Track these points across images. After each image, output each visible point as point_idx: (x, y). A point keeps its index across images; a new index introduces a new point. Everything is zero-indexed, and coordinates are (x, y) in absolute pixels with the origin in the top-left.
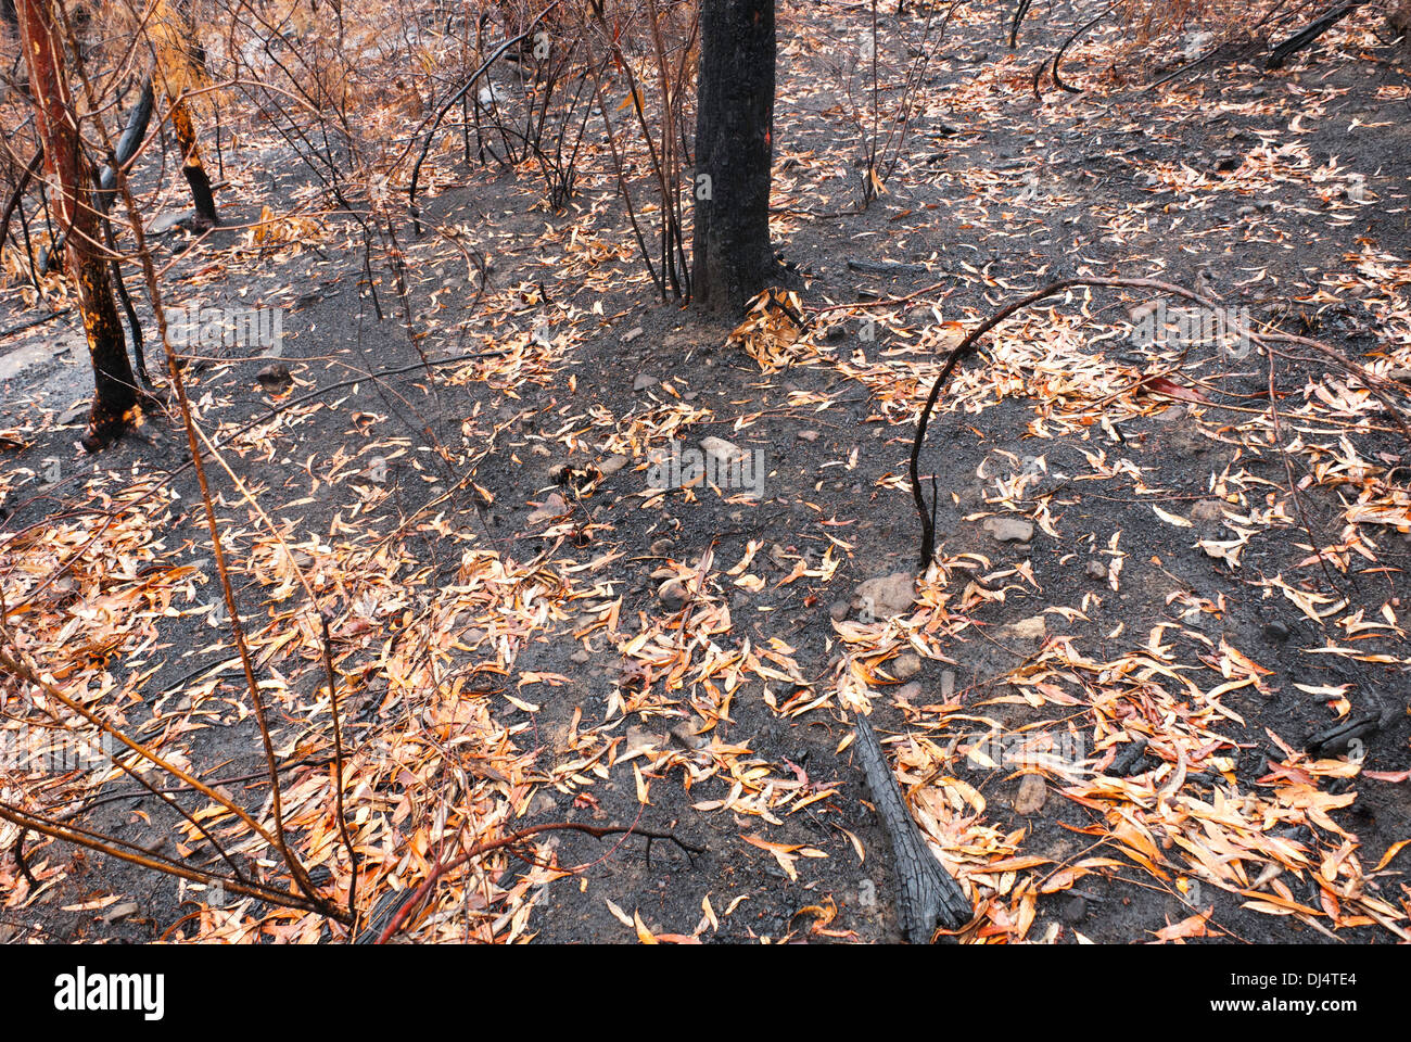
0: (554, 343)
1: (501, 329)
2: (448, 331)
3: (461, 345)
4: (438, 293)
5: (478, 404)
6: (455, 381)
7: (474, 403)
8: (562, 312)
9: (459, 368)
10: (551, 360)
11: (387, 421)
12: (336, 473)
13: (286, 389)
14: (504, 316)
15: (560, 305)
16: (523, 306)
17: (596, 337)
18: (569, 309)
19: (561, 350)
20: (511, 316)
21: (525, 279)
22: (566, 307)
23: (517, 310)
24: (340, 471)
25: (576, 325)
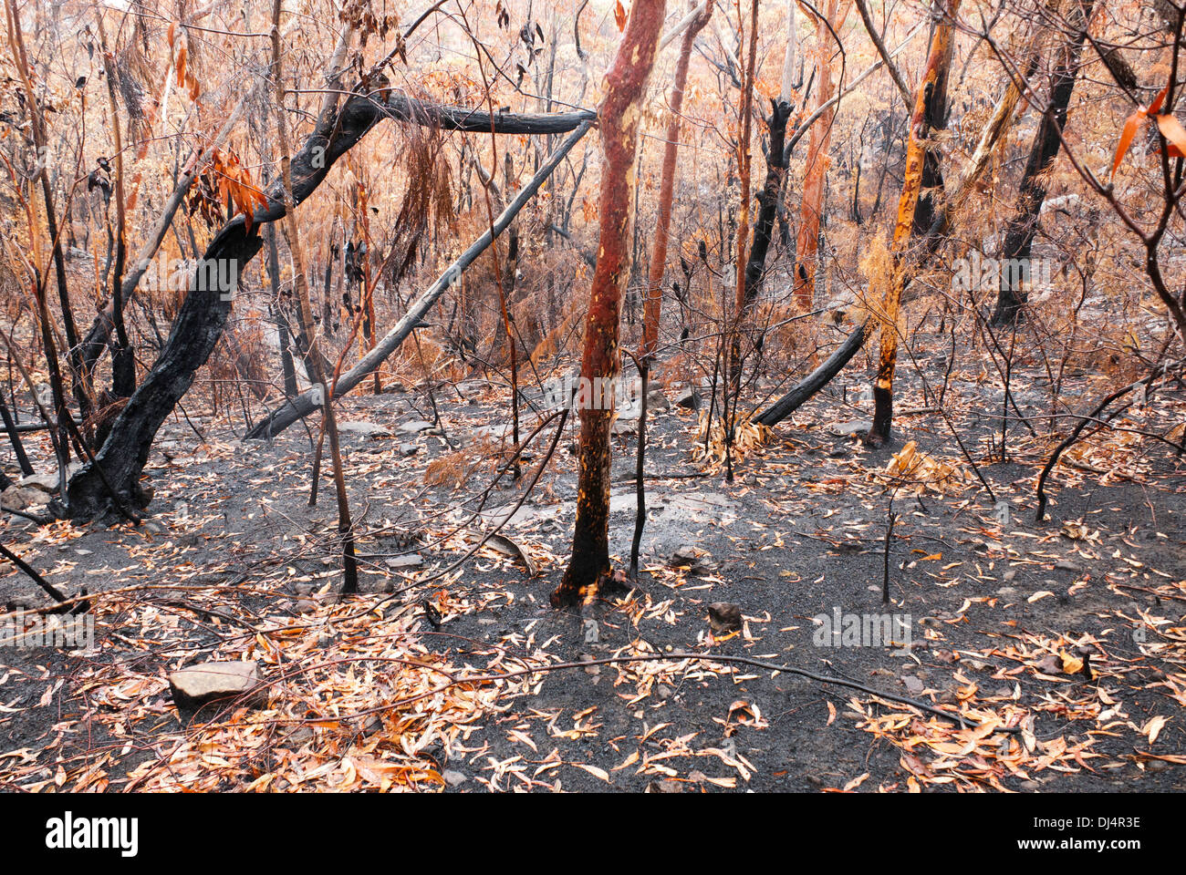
0: (1041, 746)
1: (997, 684)
2: (936, 653)
3: (930, 682)
4: (978, 599)
5: (865, 776)
6: (873, 727)
7: (863, 771)
8: (1097, 706)
9: (898, 711)
10: (1014, 769)
11: (764, 730)
12: (657, 761)
13: (726, 633)
14: (1020, 669)
15: (1103, 694)
16: (1054, 669)
17: (1109, 772)
18: (1109, 706)
19: (1042, 762)
20: (1028, 674)
21: (1095, 632)
22: (1108, 700)
23: (1041, 670)
24: (662, 762)
25: (1097, 736)
